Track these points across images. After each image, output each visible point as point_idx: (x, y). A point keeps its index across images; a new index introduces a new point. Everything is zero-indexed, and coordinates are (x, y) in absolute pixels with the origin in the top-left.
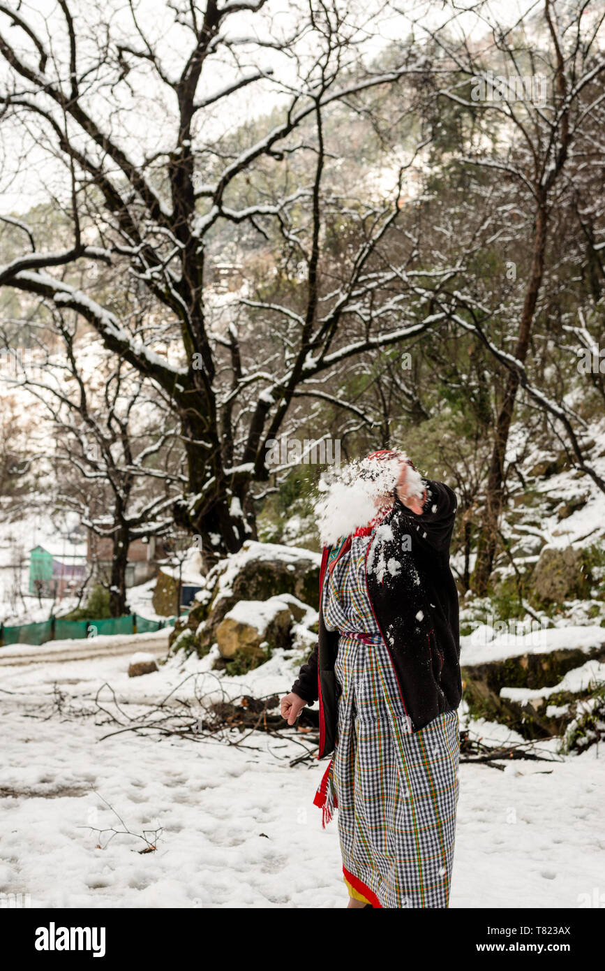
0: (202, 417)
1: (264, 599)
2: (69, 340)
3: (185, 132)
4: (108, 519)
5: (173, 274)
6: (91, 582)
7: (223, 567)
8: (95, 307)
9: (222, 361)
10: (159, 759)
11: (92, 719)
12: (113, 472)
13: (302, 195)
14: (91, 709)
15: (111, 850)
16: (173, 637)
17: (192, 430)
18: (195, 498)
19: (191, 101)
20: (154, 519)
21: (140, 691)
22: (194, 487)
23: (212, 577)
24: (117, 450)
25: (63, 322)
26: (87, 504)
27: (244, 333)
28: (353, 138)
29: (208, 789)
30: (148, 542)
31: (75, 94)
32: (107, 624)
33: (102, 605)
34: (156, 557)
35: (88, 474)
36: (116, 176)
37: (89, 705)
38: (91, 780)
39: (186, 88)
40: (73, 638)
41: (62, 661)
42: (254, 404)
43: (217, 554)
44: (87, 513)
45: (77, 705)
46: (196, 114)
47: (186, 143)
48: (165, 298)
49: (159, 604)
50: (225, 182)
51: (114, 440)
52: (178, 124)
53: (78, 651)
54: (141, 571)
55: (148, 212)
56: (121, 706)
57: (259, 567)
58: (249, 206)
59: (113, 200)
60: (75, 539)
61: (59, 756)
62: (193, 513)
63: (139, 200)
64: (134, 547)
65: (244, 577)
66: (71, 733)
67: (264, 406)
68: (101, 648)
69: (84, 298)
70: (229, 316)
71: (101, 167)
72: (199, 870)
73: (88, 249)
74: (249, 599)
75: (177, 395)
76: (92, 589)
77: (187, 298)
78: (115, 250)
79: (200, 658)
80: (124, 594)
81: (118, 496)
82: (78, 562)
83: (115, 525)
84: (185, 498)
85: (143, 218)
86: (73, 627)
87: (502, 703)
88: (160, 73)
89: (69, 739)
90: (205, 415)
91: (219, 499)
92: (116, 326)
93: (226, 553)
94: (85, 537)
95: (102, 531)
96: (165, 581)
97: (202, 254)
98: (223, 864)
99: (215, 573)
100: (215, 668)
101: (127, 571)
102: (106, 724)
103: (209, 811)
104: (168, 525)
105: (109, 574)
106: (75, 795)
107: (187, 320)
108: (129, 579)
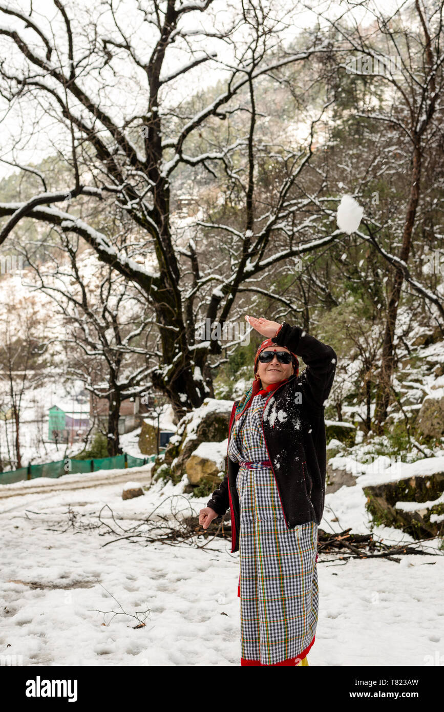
0: (171, 309)
1: (220, 441)
2: (73, 255)
3: (154, 101)
4: (105, 385)
5: (147, 205)
6: (94, 431)
7: (190, 418)
8: (91, 231)
9: (184, 267)
10: (145, 559)
11: (97, 531)
12: (107, 351)
13: (240, 144)
14: (96, 524)
15: (113, 626)
16: (154, 470)
17: (164, 318)
18: (167, 368)
19: (157, 78)
20: (138, 384)
21: (131, 510)
22: (167, 360)
23: (181, 425)
24: (110, 334)
25: (68, 242)
26: (89, 374)
27: (201, 247)
28: (276, 101)
29: (182, 580)
30: (134, 401)
31: (73, 76)
32: (106, 461)
33: (102, 447)
34: (140, 412)
35: (89, 352)
36: (104, 134)
37: (94, 521)
38: (97, 575)
39: (153, 69)
40: (81, 473)
41: (74, 489)
42: (209, 298)
43: (185, 409)
44: (89, 381)
45: (85, 521)
46: (161, 87)
47: (154, 109)
48: (142, 223)
49: (144, 446)
50: (184, 136)
51: (107, 327)
52: (148, 95)
53: (85, 481)
54: (130, 422)
55: (128, 160)
56: (118, 521)
57: (215, 418)
58: (202, 153)
59: (102, 153)
60: (82, 400)
61: (73, 558)
62: (166, 379)
63: (121, 152)
64: (124, 404)
65: (205, 425)
66: (82, 542)
67: (216, 300)
68: (102, 479)
69: (83, 224)
70: (189, 234)
71: (93, 129)
72: (177, 640)
73: (85, 189)
74: (209, 441)
75: (153, 294)
76: (94, 436)
77: (158, 222)
78: (105, 189)
79: (175, 485)
80: (118, 439)
81: (111, 368)
82: (84, 417)
83: (109, 389)
84: (160, 368)
85: (124, 164)
86: (81, 464)
87: (397, 513)
88: (135, 59)
89: (80, 546)
90: (173, 307)
91: (185, 368)
92: (107, 244)
93: (191, 408)
94: (88, 398)
95: (101, 394)
96: (147, 429)
97: (168, 190)
98: (195, 635)
99: (184, 423)
100: (185, 492)
101: (120, 422)
102: (107, 535)
103: (184, 597)
104: (148, 388)
105: (106, 425)
106: (86, 587)
107: (158, 238)
108: (121, 428)
